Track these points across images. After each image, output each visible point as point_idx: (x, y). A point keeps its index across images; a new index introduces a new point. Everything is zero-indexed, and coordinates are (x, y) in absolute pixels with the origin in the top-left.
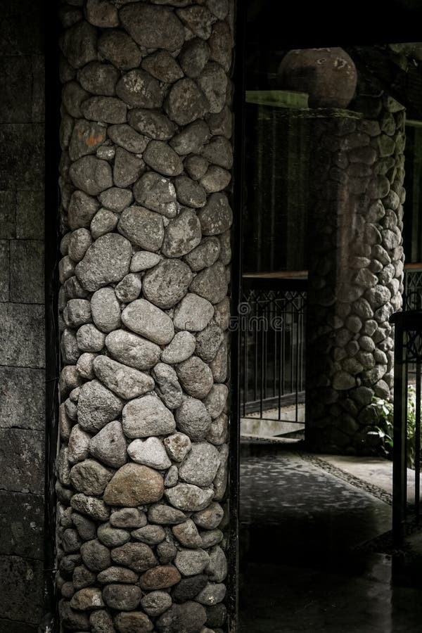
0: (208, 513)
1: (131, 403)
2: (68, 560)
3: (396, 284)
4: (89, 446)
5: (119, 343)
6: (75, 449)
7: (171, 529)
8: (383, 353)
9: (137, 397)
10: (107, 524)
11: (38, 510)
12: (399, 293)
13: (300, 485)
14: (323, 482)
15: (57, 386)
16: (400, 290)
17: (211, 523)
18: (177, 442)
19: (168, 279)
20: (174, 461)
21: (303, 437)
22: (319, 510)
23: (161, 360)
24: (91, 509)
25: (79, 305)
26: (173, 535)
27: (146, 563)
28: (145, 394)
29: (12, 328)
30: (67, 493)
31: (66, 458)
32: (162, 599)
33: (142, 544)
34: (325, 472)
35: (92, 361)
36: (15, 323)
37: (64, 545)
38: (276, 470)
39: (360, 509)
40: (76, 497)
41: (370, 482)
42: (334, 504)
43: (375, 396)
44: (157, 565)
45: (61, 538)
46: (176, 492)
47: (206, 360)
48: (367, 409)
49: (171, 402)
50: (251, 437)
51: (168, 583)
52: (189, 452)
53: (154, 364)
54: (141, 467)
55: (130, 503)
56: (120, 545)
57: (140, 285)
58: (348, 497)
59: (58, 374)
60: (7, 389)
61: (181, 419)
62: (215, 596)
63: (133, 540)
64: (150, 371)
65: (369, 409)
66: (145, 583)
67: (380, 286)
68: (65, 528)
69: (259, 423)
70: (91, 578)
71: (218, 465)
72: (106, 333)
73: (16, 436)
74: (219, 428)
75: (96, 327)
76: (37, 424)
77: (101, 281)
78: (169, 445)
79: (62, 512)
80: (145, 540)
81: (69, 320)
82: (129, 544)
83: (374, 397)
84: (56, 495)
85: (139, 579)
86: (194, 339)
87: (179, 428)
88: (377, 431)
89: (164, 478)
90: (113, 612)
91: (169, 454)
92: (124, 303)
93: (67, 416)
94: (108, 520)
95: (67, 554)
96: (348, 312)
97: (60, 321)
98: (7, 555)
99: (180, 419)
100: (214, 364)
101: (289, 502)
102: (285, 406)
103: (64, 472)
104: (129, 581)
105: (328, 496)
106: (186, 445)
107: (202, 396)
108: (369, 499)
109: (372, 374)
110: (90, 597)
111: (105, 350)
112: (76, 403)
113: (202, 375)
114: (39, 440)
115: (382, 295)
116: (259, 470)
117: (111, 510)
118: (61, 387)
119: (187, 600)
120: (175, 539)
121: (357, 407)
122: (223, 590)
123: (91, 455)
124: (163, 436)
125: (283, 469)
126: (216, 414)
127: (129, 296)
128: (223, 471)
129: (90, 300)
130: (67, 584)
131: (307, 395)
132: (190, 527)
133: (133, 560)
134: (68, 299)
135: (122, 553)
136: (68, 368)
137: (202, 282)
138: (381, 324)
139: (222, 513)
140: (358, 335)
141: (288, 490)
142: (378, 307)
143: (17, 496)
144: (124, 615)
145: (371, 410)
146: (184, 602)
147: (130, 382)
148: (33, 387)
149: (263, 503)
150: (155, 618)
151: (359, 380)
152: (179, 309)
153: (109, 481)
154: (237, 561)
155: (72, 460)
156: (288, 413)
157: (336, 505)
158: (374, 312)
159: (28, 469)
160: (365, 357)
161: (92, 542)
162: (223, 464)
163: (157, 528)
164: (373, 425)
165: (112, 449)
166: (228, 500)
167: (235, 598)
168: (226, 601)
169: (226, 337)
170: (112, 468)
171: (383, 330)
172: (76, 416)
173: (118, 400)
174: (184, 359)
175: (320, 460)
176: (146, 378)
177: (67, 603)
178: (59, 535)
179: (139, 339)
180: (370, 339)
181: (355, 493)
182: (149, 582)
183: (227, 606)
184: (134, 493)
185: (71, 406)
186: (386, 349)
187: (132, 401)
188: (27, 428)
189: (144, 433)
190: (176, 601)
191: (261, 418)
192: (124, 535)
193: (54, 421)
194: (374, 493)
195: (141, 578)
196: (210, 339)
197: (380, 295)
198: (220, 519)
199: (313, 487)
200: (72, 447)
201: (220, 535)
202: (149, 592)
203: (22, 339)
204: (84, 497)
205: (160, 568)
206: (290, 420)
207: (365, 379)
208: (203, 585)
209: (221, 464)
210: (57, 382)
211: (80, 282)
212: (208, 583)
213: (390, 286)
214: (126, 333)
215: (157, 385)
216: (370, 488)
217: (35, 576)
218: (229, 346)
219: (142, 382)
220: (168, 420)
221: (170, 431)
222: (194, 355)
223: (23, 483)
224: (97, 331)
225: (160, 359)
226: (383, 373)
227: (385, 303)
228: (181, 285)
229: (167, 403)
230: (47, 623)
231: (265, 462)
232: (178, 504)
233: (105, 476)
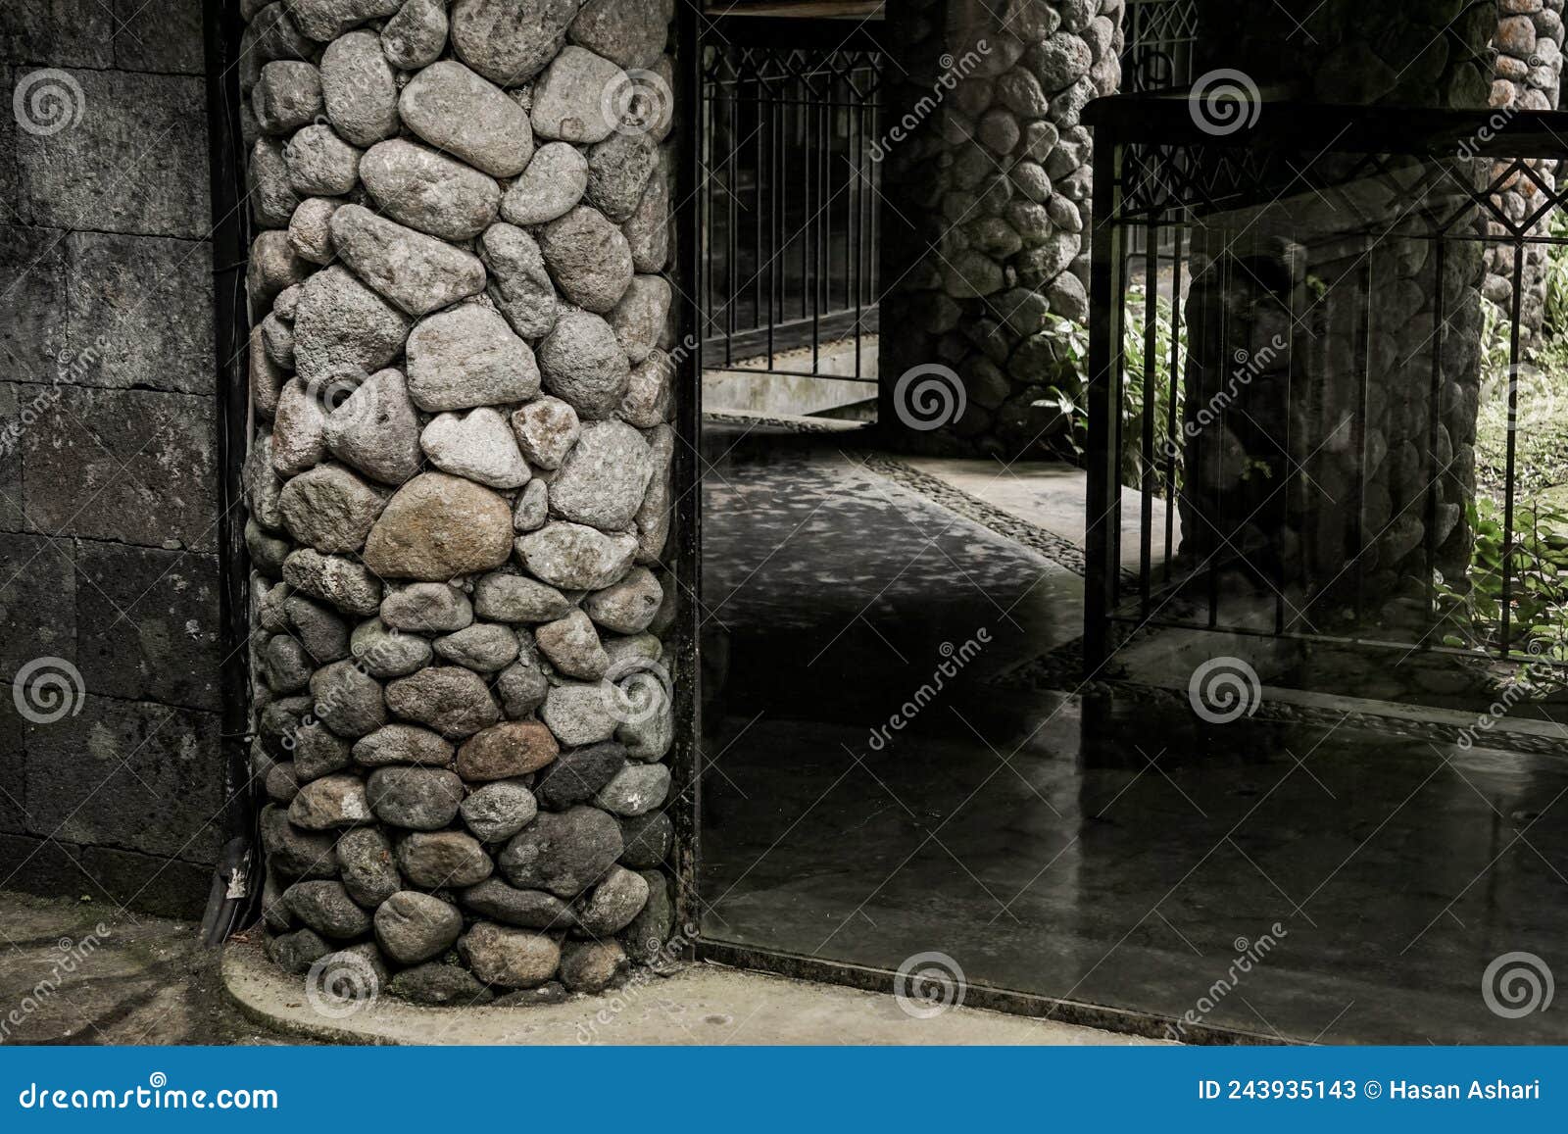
0: (623, 594)
1: (428, 323)
2: (280, 710)
3: (1106, 31)
4: (325, 432)
5: (394, 173)
6: (291, 438)
7: (533, 634)
8: (1071, 204)
9: (444, 308)
10: (375, 623)
11: (204, 591)
12: (1113, 54)
13: (864, 532)
14: (920, 524)
15: (242, 284)
16: (1114, 46)
17: (631, 618)
18: (543, 421)
19: (515, 9)
20: (537, 468)
21: (874, 417)
22: (909, 590)
23: (501, 216)
24: (332, 585)
25: (290, 75)
26: (538, 648)
27: (473, 716)
28: (461, 302)
29: (125, 138)
30: (275, 547)
31: (269, 461)
32: (515, 802)
33: (462, 671)
34: (927, 500)
35: (328, 218)
36: (131, 122)
37: (271, 674)
38: (806, 497)
39: (1007, 586)
40: (295, 557)
41: (1036, 523)
42: (945, 577)
43: (1052, 310)
44: (498, 721)
45: (261, 659)
46: (544, 543)
47: (618, 217)
48: (1031, 344)
49: (527, 320)
50: (745, 418)
51: (529, 763)
52: (574, 446)
53: (483, 225)
54: (456, 483)
55: (430, 569)
56: (407, 674)
57: (443, 25)
58: (980, 559)
59: (243, 252)
60: (118, 292)
61: (553, 362)
62: (644, 793)
63: (440, 660)
64: (474, 243)
65: (1037, 344)
66: (471, 763)
67: (1065, 36)
68: (273, 632)
69: (766, 383)
70: (338, 755)
71: (648, 478)
72: (362, 149)
73: (142, 408)
74: (650, 384)
75: (336, 130)
76: (195, 379)
77: (344, 14)
78: (524, 428)
79: (264, 595)
80: (470, 662)
81: (268, 114)
82: (429, 671)
83: (1047, 314)
84: (247, 554)
85: (455, 755)
86: (584, 163)
87: (549, 386)
88: (1055, 398)
89: (514, 509)
90: (394, 834)
91: (524, 450)
92: (405, 71)
93: (269, 358)
94: (375, 614)
95: (278, 696)
96: (984, 100)
97: (245, 118)
98: (133, 701)
99: (551, 364)
100: (636, 227)
101: (835, 572)
102: (832, 340)
103: (264, 497)
104: (431, 759)
105: (931, 558)
106: (566, 428)
107: (605, 307)
108: (1030, 563)
109: (1045, 258)
110: (335, 799)
111: (358, 192)
112: (290, 324)
113: (603, 253)
114: (200, 419)
115: (1069, 58)
116: (764, 497)
117: (382, 588)
118: (253, 285)
119: (575, 803)
120: (543, 657)
121: (1007, 341)
122: (662, 781)
123: (331, 453)
124: (508, 407)
125: (821, 493)
126: (640, 351)
127: (417, 53)
128: (659, 492)
129: (318, 65)
130: (279, 769)
131: (884, 312)
132: (577, 629)
133: (441, 710)
134: (262, 60)
135: (413, 692)
136: (268, 236)
137: (601, 16)
138: (1065, 131)
139: (658, 593)
140: (1009, 160)
141: (834, 544)
142: (1058, 88)
143: (151, 558)
144: (420, 839)
145: (1041, 346)
146: (566, 810)
147: (425, 271)
148: (182, 285)
149: (772, 576)
150: (496, 848)
151: (1011, 273)
152: (544, 88)
153: (377, 517)
154: (697, 708)
155: (283, 466)
156: (836, 357)
157: (951, 578)
158: (1049, 102)
159: (179, 492)
160: (1027, 215)
161: (338, 666)
162: (660, 475)
163: (499, 630)
164: (1045, 384)
165: (382, 439)
166: (674, 563)
167: (692, 798)
168: (671, 807)
169: (664, 159)
170: (384, 485)
171: (1070, 148)
172: (291, 357)
173: (394, 317)
174: (560, 212)
175: (914, 471)
176: (466, 263)
177: (282, 814)
178: (256, 651)
179: (445, 163)
180: (1038, 170)
181: (999, 549)
182: (479, 761)
183: (673, 819)
184: (439, 546)
185: (279, 333)
186: (1078, 194)
187: (431, 319)
188: (170, 387)
189: (462, 398)
190: (549, 805)
191: (770, 371)
192: (417, 649)
193: (237, 371)
194: (1045, 549)
195: (462, 751)
196: (622, 162)
197: (1065, 58)
198: (655, 608)
199: (894, 537)
200: (282, 435)
201: (655, 647)
202: (479, 783)
203: (151, 163)
204: (317, 557)
205: (506, 729)
206: (843, 374)
207: (1029, 271)
208: (614, 767)
209: (654, 474)
210: (243, 274)
211: (291, 17)
212: (626, 763)
213: (1089, 35)
214: (411, 146)
215: (493, 278)
216: (1035, 538)
217: (202, 751)
218: (673, 180)
219: (455, 272)
220: (518, 366)
221: (526, 393)
222: (583, 202)
223: (165, 523)
224: (339, 144)
225: (499, 213)
226: (1072, 255)
227: (1078, 78)
228: (550, 24)
229: (519, 323)
230: (235, 861)
231: (780, 478)
232: (548, 572)
233: (368, 505)
